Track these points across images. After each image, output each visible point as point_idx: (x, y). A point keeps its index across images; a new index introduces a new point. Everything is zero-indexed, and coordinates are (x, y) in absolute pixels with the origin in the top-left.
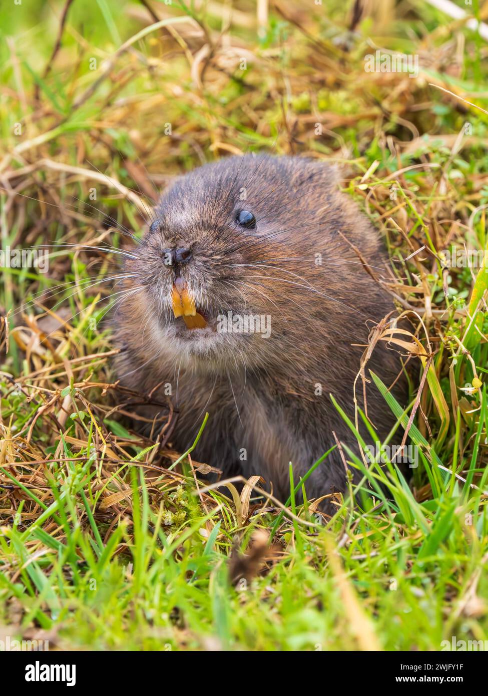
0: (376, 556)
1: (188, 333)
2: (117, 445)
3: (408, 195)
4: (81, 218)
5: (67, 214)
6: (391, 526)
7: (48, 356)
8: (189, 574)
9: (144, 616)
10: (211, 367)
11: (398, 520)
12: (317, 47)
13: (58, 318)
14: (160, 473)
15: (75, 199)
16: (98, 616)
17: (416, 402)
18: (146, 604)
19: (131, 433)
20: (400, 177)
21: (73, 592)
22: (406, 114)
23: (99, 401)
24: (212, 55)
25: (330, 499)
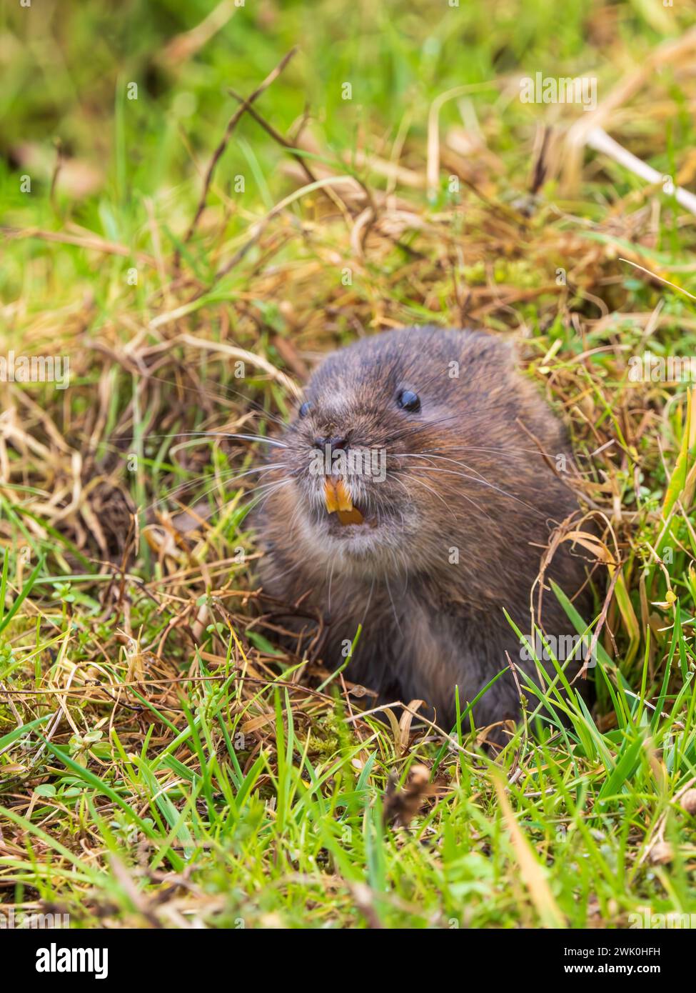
0: (553, 793)
1: (343, 530)
2: (260, 661)
3: (595, 381)
4: (224, 402)
5: (208, 396)
6: (570, 759)
7: (183, 559)
8: (340, 811)
9: (289, 858)
10: (368, 569)
11: (578, 752)
12: (494, 211)
13: (194, 515)
14: (307, 695)
15: (218, 379)
16: (236, 857)
17: (602, 617)
18: (291, 845)
19: (276, 648)
20: (586, 360)
21: (208, 829)
22: (595, 288)
23: (240, 611)
24: (374, 219)
25: (502, 727)
